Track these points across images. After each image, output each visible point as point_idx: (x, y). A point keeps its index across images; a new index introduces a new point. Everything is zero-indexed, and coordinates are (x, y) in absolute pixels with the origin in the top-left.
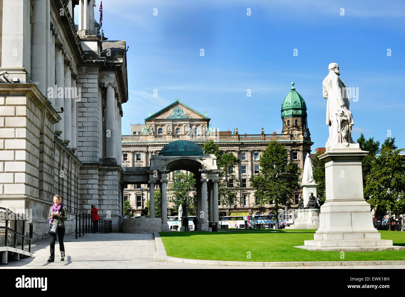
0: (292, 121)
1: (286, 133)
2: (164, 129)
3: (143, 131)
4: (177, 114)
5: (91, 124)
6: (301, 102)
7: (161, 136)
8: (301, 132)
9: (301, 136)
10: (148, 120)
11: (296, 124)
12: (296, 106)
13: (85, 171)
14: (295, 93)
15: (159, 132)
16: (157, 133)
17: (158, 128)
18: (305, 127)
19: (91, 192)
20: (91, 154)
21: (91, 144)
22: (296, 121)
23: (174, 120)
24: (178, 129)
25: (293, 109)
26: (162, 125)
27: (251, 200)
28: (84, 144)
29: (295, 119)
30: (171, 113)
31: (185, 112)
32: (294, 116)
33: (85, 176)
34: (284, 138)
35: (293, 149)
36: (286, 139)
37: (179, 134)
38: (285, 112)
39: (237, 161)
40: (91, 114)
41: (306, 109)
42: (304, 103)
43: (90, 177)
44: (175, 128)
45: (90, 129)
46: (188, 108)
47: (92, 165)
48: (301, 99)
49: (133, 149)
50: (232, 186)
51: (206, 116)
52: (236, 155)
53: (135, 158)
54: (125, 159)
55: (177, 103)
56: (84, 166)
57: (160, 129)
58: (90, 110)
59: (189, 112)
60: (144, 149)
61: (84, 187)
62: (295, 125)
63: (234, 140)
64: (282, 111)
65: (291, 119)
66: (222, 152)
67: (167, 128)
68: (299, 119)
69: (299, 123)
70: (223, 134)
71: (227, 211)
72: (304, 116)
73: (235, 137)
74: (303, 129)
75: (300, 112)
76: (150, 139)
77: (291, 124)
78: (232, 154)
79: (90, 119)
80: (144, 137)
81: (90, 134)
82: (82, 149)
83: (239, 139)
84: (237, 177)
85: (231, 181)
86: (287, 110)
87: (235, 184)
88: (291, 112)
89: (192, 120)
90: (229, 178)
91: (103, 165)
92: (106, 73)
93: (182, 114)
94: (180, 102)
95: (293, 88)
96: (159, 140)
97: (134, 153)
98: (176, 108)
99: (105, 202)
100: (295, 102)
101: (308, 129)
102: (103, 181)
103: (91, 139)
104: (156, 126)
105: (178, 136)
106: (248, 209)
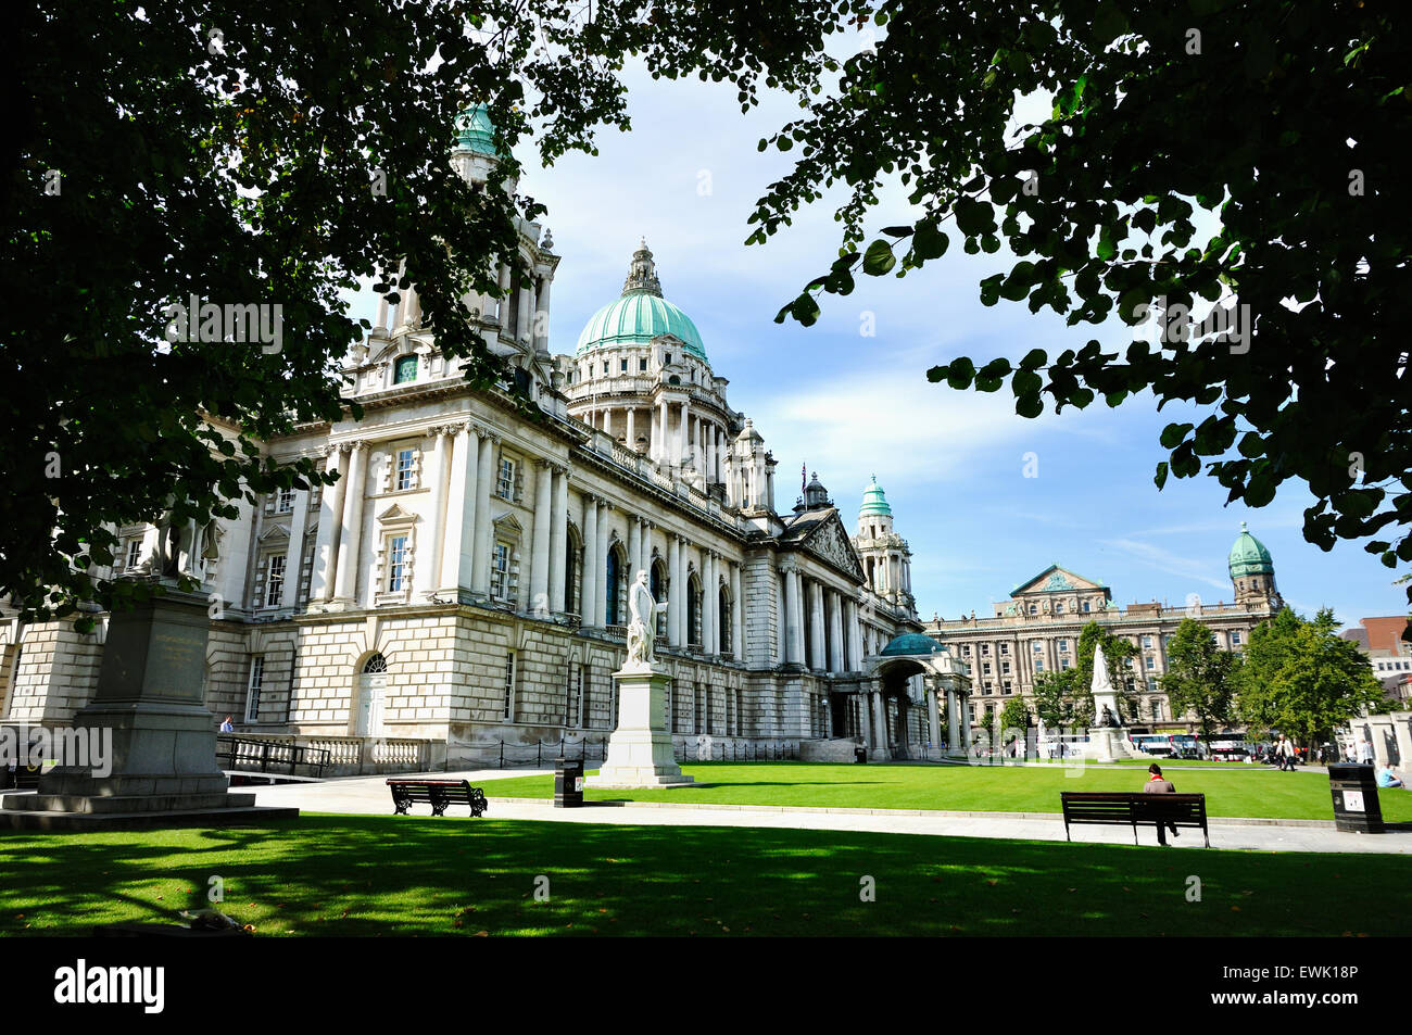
0: (1247, 583)
1: (1239, 601)
2: (1039, 606)
3: (1007, 610)
4: (1057, 583)
5: (761, 621)
6: (1260, 551)
7: (1034, 617)
8: (1265, 599)
9: (1266, 605)
10: (1014, 595)
11: (1255, 587)
12: (1252, 558)
13: (755, 681)
14: (1248, 538)
15: (1032, 612)
16: (1029, 613)
17: (1030, 605)
18: (1274, 590)
19: (763, 707)
20: (762, 659)
21: (762, 646)
22: (1255, 581)
23: (1051, 593)
24: (1059, 605)
25: (1246, 563)
26: (1035, 601)
27: (1165, 712)
28: (754, 646)
29: (1252, 578)
30: (1047, 584)
31: (1068, 581)
32: (1250, 574)
33: (758, 688)
34: (1236, 609)
35: (1253, 626)
36: (1240, 611)
37: (1062, 612)
38: (1234, 568)
39: (1136, 651)
40: (760, 609)
41: (1271, 563)
42: (1266, 552)
43: (762, 687)
44: (1056, 604)
45: (761, 627)
46: (1072, 575)
47: (767, 673)
48: (1259, 546)
49: (995, 638)
50: (1132, 688)
51: (1102, 584)
52: (1134, 642)
53: (1000, 650)
54: (985, 652)
55: (1054, 569)
56: (755, 675)
57: (1033, 607)
58: (760, 603)
59: (1075, 579)
60: (1012, 637)
61: (756, 701)
62: (1253, 588)
63: (1151, 617)
64: (1230, 567)
65: (1244, 579)
66: (1111, 638)
67: (1043, 604)
68: (1260, 579)
69: (1261, 585)
70: (1132, 610)
71: (1150, 726)
72: (1269, 574)
73: (1151, 612)
74: (1268, 592)
75: (1260, 567)
76: (1020, 623)
77: (1245, 587)
78: (1125, 641)
79: (761, 615)
80: (1010, 620)
81: (761, 633)
82: (752, 653)
83: (1158, 616)
84: (1139, 675)
85: (1131, 680)
86: (1236, 565)
87: (1137, 686)
88: (1243, 569)
89: (1079, 591)
90: (1126, 678)
91: (783, 672)
92: (785, 554)
93: (1064, 584)
94: (1058, 566)
95: (1244, 530)
96: (1031, 623)
97: (997, 643)
98: (1053, 575)
99: (786, 720)
100: (1249, 553)
101: (1278, 594)
102: (782, 692)
103: (762, 640)
104: (1026, 602)
105: (1061, 616)
106: (1185, 724)
